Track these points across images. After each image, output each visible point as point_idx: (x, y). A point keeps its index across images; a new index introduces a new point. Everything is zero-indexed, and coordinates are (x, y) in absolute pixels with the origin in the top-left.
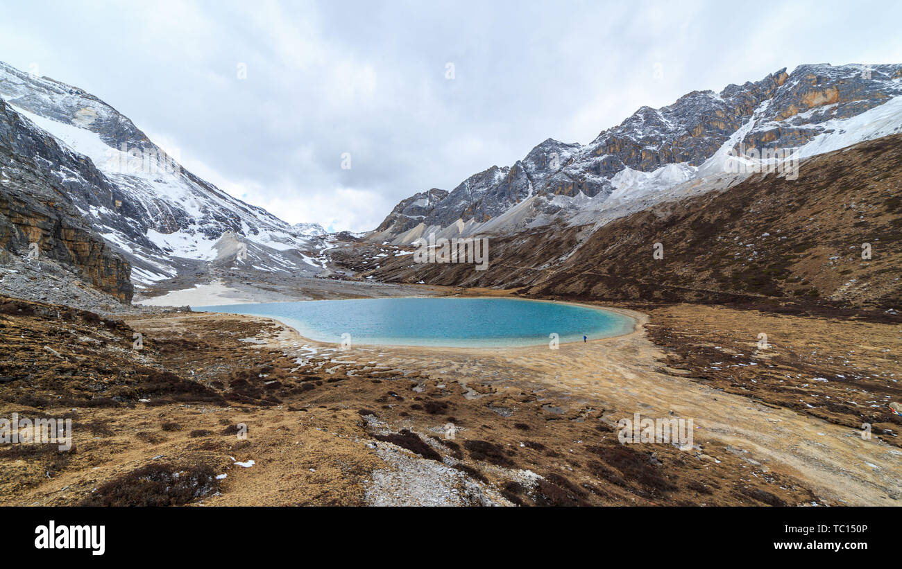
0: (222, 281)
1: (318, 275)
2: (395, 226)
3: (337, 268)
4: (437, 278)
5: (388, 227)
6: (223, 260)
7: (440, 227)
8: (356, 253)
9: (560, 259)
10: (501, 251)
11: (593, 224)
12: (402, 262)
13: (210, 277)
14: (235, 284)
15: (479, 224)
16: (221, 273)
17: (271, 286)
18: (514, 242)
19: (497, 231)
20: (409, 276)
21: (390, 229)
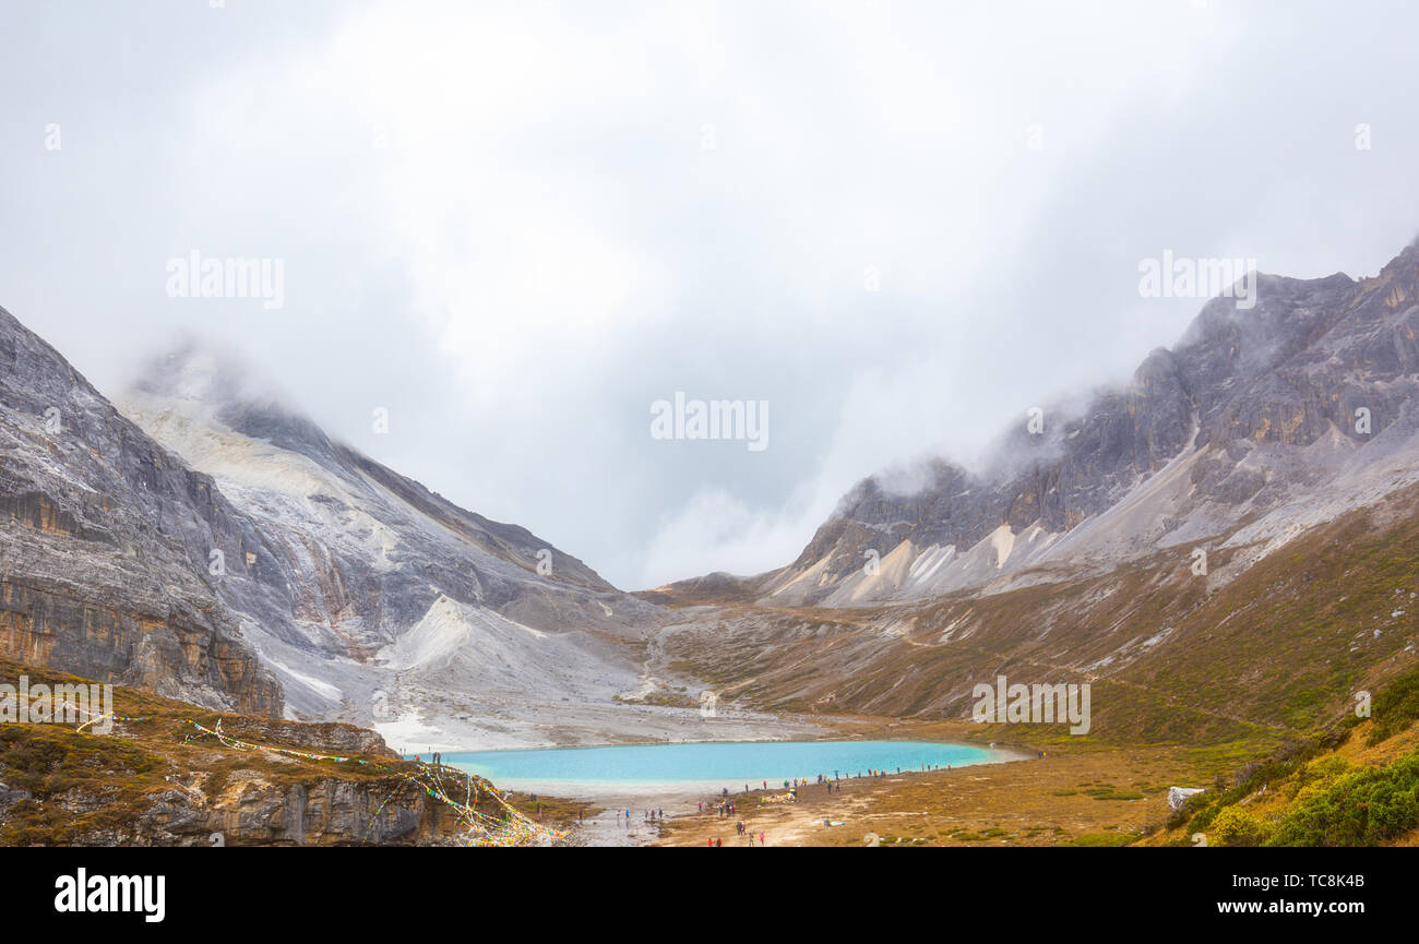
0: (420, 712)
1: (623, 696)
2: (837, 554)
3: (671, 677)
4: (882, 697)
5: (820, 556)
6: (429, 667)
7: (951, 549)
8: (722, 636)
9: (1146, 644)
10: (1049, 621)
11: (1265, 542)
12: (823, 656)
13: (400, 706)
14: (441, 718)
15: (1054, 536)
16: (420, 698)
17: (502, 723)
18: (1086, 597)
19: (1077, 560)
20: (820, 694)
21: (823, 563)
